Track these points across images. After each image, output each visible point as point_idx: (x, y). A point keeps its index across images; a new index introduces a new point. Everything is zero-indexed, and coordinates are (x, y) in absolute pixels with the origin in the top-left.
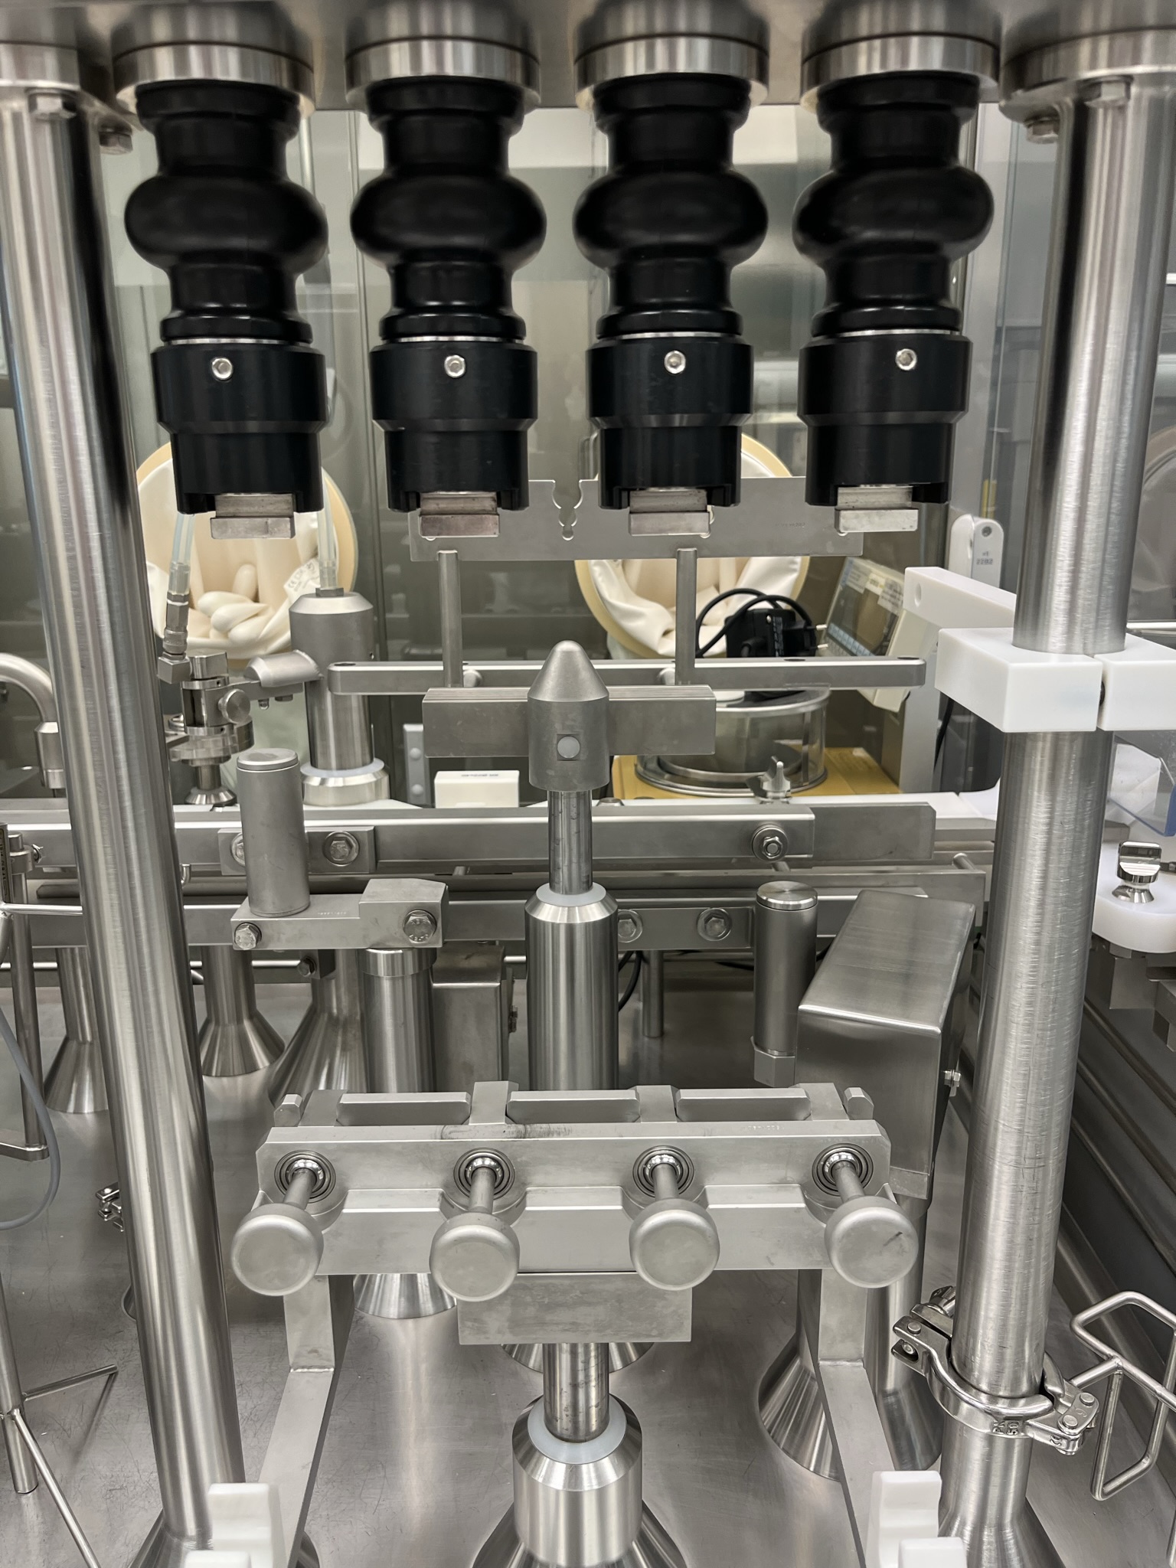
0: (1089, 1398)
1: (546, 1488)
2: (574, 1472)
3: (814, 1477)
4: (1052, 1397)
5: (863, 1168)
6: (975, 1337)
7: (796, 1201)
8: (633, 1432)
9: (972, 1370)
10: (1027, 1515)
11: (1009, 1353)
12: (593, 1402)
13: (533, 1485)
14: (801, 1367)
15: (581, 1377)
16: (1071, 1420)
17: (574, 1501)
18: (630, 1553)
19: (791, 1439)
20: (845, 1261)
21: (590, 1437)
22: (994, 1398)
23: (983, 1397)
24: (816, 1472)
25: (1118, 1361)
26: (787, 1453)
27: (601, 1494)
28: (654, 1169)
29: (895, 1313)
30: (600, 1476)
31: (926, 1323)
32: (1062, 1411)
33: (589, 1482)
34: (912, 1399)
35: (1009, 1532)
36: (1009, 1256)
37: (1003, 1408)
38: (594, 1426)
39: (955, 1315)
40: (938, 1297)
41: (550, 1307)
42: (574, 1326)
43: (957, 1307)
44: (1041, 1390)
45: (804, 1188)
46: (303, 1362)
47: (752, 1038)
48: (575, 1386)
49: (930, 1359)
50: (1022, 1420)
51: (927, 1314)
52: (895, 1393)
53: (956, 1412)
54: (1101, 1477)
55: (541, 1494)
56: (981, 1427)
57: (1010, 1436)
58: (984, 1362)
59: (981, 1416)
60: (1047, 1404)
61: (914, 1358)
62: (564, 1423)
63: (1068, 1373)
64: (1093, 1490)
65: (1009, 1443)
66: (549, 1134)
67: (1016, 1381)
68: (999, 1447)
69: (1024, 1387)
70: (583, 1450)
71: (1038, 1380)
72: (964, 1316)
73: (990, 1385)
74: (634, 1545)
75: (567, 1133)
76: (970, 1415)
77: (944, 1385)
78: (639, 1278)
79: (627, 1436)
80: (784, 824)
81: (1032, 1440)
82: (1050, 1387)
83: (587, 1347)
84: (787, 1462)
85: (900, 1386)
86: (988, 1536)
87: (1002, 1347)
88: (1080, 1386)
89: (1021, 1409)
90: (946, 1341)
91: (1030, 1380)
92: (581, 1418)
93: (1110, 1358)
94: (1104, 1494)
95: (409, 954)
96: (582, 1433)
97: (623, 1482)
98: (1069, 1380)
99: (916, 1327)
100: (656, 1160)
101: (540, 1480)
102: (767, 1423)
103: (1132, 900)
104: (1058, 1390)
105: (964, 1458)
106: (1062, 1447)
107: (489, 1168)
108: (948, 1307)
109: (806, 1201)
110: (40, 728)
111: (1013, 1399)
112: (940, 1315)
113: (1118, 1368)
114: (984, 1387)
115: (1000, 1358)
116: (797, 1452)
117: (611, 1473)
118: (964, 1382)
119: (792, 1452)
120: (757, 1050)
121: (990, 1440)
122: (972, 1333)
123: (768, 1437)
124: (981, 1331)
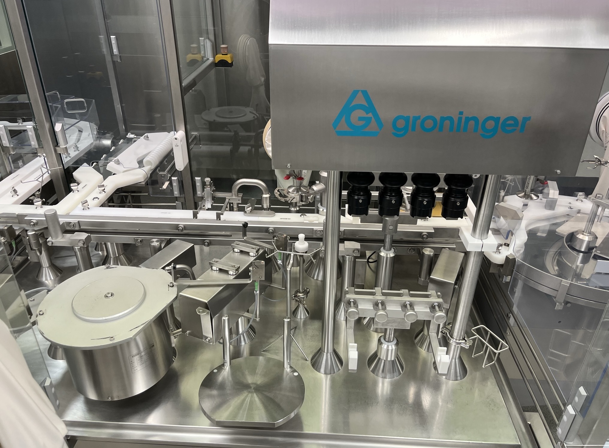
0: (471, 341)
1: (384, 348)
2: (388, 346)
3: (424, 351)
4: (466, 340)
5: (439, 306)
6: (454, 331)
7: (428, 310)
8: (398, 342)
9: (453, 335)
10: (460, 358)
11: (459, 333)
12: (392, 337)
13: (381, 347)
14: (423, 333)
15: (391, 333)
16: (468, 344)
17: (388, 350)
18: (395, 359)
19: (420, 344)
20: (436, 320)
21: (391, 342)
22: (456, 340)
23: (455, 340)
24: (424, 350)
25: (478, 336)
26: (419, 347)
27: (392, 350)
28: (406, 304)
29: (441, 327)
30: (392, 347)
31: (446, 328)
32: (467, 342)
33: (390, 348)
34: (443, 340)
35: (457, 360)
36: (461, 319)
37: (457, 341)
38: (392, 340)
39: (451, 327)
40: (449, 324)
41: (388, 323)
42: (392, 326)
43: (452, 326)
44: (464, 339)
45: (430, 308)
46: (349, 328)
47: (418, 275)
48: (390, 334)
49: (447, 333)
50: (460, 343)
51: (447, 327)
52: (440, 339)
53: (450, 342)
54: (473, 354)
55: (383, 349)
56: (454, 344)
57: (458, 345)
58: (455, 334)
59: (454, 342)
60: (465, 341)
61: (444, 333)
62: (387, 340)
63: (468, 337)
64: (472, 356)
65: (458, 347)
66: (390, 298)
67: (460, 337)
68: (456, 347)
69: (461, 338)
70: (390, 344)
71: (464, 338)
72: (453, 328)
73: (456, 338)
74: (396, 359)
75: (393, 298)
76: (452, 342)
77: (448, 337)
78: (405, 320)
79: (397, 342)
80: (428, 233)
81: (462, 346)
82: (465, 339)
83: (392, 329)
84: (419, 348)
85: (440, 338)
86: (453, 360)
87: (458, 332)
88: (471, 339)
89: (460, 341)
90: (449, 331)
91: (462, 337)
92: (390, 339)
93: (476, 335)
94: (474, 356)
95: (353, 257)
96: (390, 341)
97: (395, 349)
98: (469, 338)
99: (445, 329)
100: (407, 303)
101: (383, 347)
102: (416, 342)
103: (496, 253)
104: (467, 339)
105: (451, 348)
106: (466, 347)
107: (381, 302)
108: (450, 326)
109: (430, 310)
110: (262, 195)
111: (459, 340)
112: (449, 327)
113: (477, 337)
114: (455, 338)
115: (458, 334)
116: (421, 347)
117: (394, 347)
118: (452, 337)
119: (420, 347)
120: (419, 278)
121: (455, 346)
122: (454, 330)
123: (416, 344)
124: (455, 330)
